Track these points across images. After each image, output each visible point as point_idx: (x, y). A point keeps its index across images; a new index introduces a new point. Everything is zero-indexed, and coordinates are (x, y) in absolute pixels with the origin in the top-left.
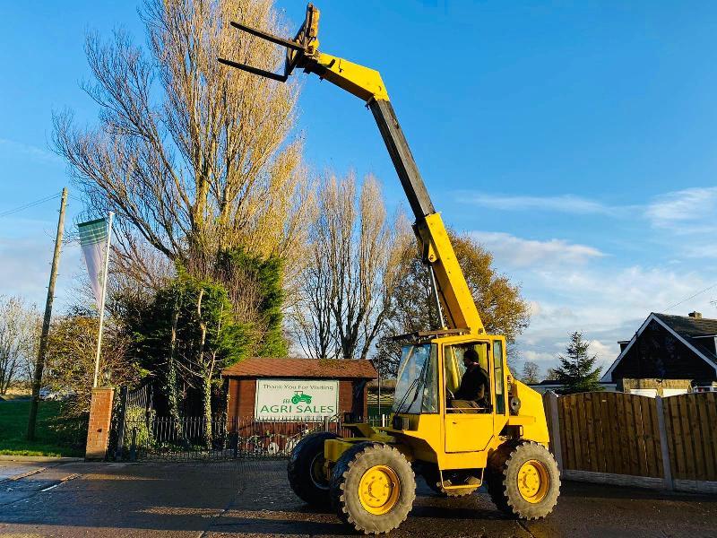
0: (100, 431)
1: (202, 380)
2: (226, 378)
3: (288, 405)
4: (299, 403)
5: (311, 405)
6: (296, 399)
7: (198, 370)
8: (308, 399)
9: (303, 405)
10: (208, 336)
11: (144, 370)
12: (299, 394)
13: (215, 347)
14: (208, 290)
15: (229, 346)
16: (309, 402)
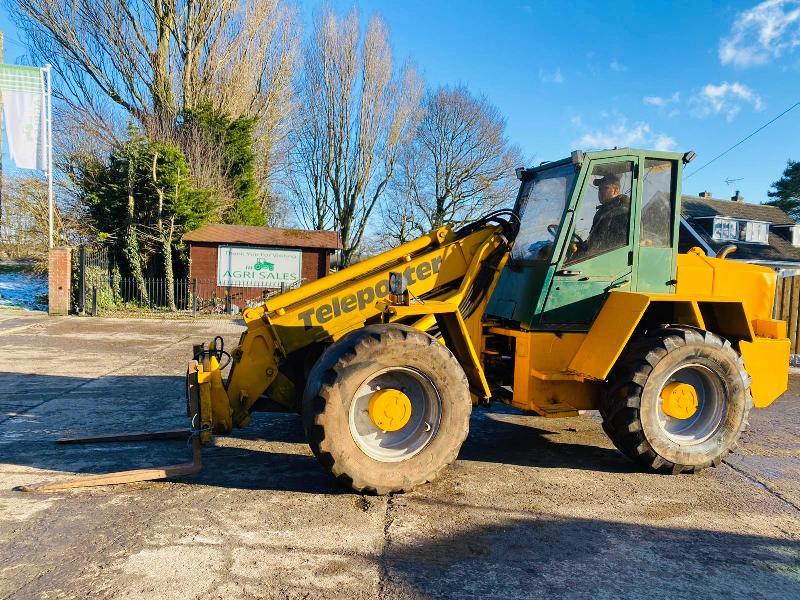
0: (60, 288)
1: (161, 244)
2: (188, 243)
3: (249, 271)
4: (262, 270)
5: (274, 273)
6: (258, 267)
7: (157, 234)
8: (270, 266)
9: (266, 271)
10: (166, 201)
11: (102, 234)
12: (262, 261)
13: (173, 212)
14: (164, 154)
15: (188, 211)
16: (271, 269)
